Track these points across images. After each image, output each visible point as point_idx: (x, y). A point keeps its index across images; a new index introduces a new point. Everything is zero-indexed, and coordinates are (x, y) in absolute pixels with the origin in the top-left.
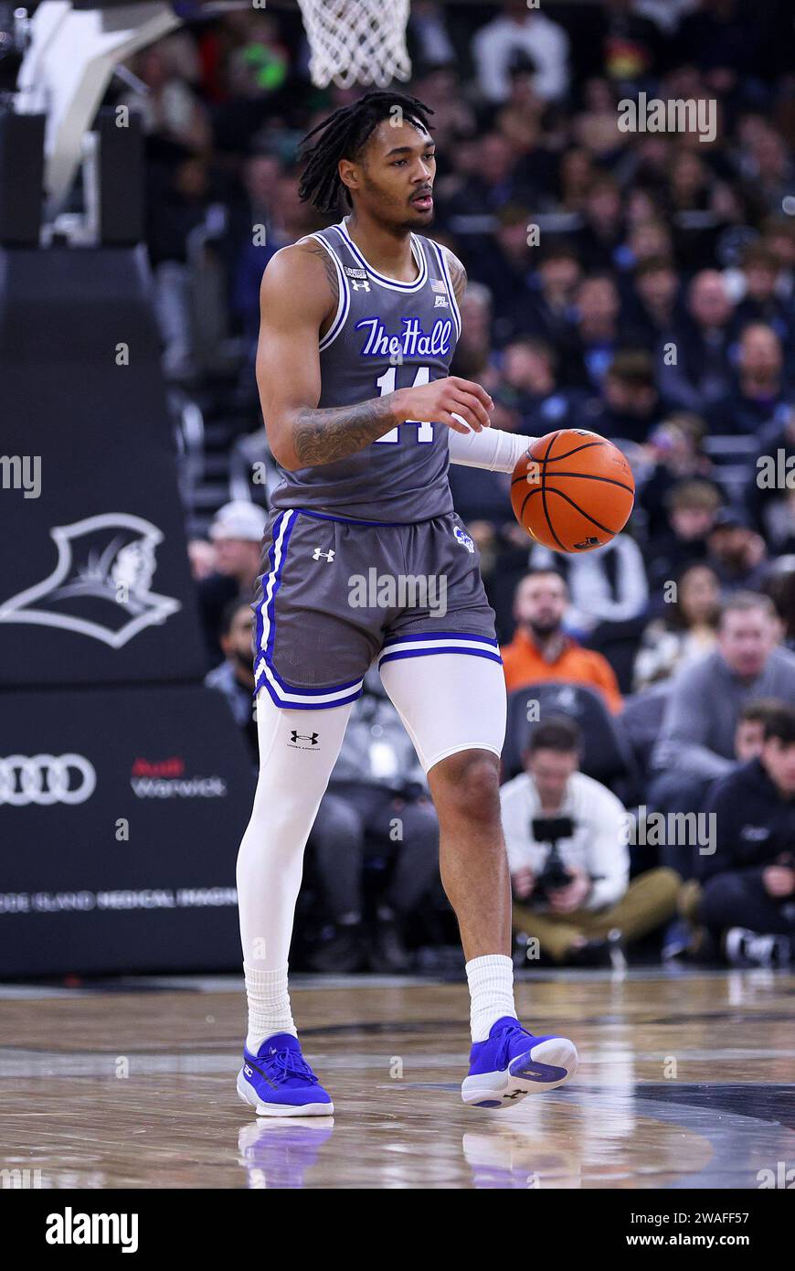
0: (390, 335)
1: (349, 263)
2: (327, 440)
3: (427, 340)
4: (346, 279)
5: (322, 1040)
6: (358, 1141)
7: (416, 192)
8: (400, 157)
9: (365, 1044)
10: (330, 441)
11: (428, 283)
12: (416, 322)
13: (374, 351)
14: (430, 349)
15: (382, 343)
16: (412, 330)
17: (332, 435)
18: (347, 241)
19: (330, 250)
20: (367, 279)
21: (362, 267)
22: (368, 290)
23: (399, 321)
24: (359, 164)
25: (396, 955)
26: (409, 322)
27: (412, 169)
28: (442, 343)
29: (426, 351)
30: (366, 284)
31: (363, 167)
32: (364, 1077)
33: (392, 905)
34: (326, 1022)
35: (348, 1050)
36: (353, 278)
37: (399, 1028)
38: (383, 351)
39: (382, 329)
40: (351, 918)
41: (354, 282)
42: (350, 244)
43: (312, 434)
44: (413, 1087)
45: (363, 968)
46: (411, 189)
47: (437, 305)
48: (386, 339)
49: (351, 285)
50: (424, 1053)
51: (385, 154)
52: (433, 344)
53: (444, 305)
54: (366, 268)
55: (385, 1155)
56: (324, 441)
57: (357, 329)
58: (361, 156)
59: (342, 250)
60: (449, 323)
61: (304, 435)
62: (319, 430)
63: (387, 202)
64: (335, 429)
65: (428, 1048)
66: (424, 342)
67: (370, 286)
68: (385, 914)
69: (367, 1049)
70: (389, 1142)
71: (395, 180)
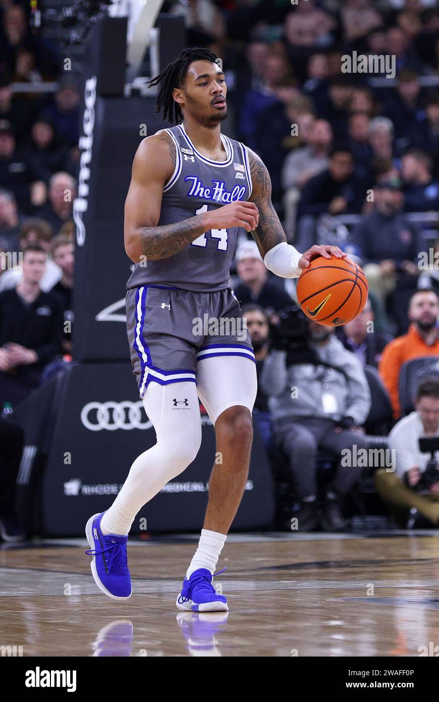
0: (205, 187)
1: (183, 145)
2: (162, 242)
3: (229, 195)
4: (180, 153)
5: (293, 572)
6: (315, 633)
7: (214, 99)
8: (203, 80)
9: (319, 574)
10: (164, 242)
11: (232, 165)
12: (222, 184)
13: (196, 194)
14: (229, 199)
15: (200, 190)
16: (219, 187)
17: (165, 239)
18: (184, 133)
19: (173, 138)
20: (194, 155)
21: (191, 148)
22: (193, 161)
23: (211, 182)
24: (182, 89)
25: (337, 521)
26: (218, 183)
27: (210, 87)
28: (238, 198)
29: (227, 200)
30: (193, 158)
31: (184, 90)
32: (320, 594)
33: (335, 491)
34: (296, 561)
35: (310, 578)
36: (185, 154)
37: (339, 564)
38: (201, 195)
39: (200, 183)
40: (311, 499)
41: (185, 156)
42: (186, 136)
43: (153, 239)
44: (349, 600)
45: (318, 529)
46: (212, 98)
47: (237, 177)
48: (202, 189)
49: (183, 157)
50: (354, 579)
51: (194, 80)
52: (232, 197)
53: (243, 178)
54: (194, 149)
55: (332, 642)
56: (160, 242)
57: (186, 181)
58: (183, 84)
59: (180, 138)
60: (244, 188)
61: (148, 240)
62: (157, 237)
63: (200, 107)
64: (167, 235)
65: (357, 576)
66: (226, 195)
67: (195, 159)
68: (331, 496)
69: (321, 577)
70: (334, 633)
71: (203, 94)
